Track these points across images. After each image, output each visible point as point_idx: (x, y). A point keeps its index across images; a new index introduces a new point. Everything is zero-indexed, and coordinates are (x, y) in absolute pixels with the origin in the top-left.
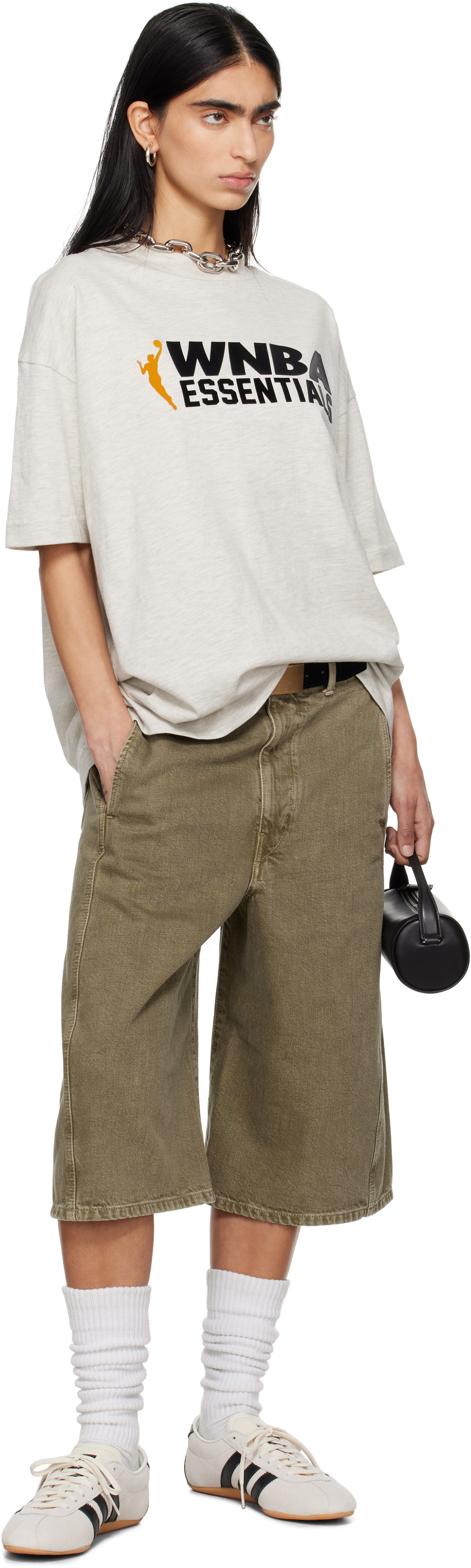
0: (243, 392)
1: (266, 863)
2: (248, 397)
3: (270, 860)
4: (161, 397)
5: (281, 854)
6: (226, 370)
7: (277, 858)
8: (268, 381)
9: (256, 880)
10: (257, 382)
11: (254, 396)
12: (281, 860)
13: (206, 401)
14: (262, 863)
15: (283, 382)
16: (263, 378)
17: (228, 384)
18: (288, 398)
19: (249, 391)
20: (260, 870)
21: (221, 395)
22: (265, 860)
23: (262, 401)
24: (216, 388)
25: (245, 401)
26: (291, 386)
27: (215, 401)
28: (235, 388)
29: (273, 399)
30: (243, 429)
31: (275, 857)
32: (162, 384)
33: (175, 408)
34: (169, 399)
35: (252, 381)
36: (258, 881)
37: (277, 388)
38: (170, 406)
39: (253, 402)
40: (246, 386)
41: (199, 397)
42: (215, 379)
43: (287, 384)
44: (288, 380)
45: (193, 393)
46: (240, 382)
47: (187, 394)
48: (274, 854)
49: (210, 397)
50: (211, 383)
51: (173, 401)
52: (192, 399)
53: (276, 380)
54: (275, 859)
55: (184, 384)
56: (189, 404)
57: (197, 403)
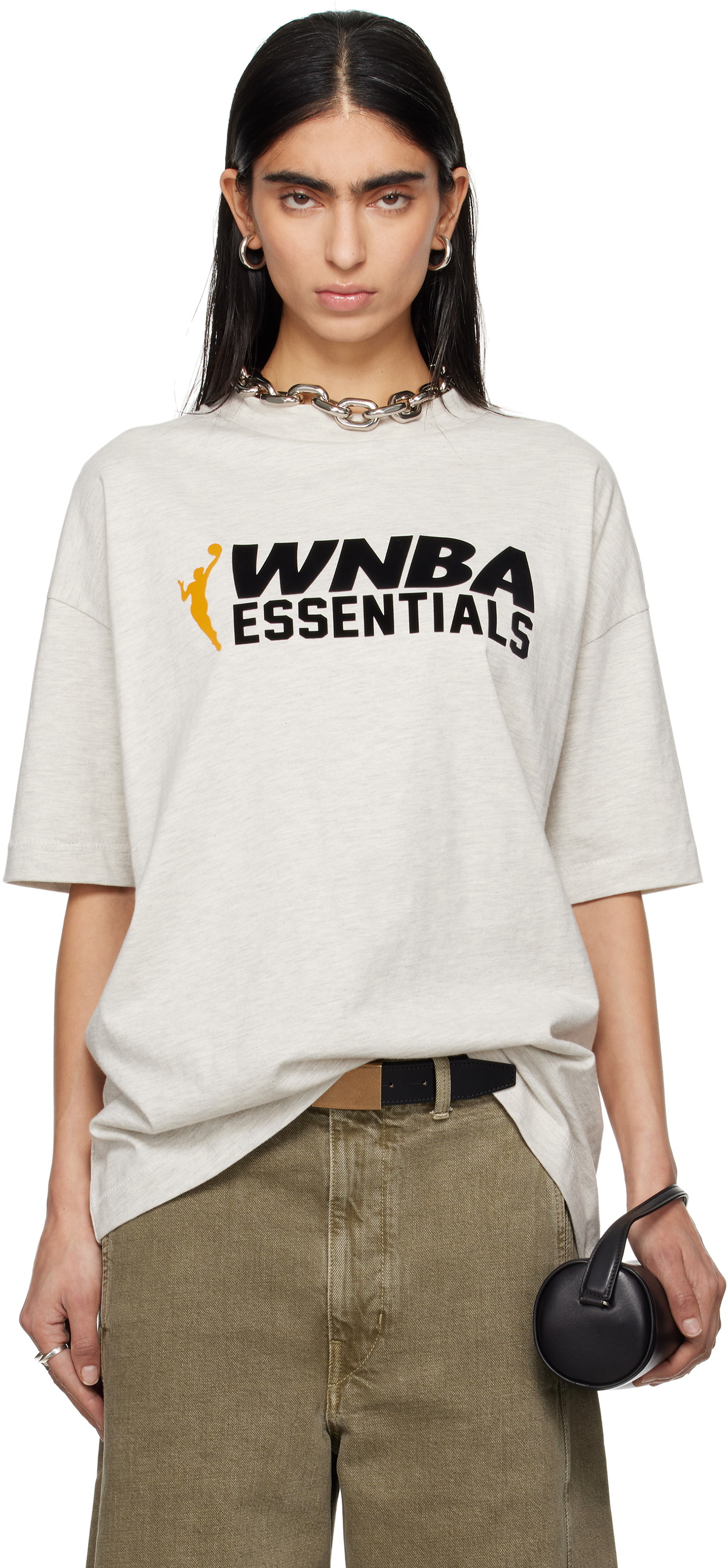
0: (340, 618)
1: (348, 1385)
2: (347, 626)
3: (354, 1382)
4: (201, 632)
5: (373, 1372)
6: (322, 585)
7: (367, 1379)
8: (388, 599)
9: (333, 1412)
10: (369, 601)
11: (359, 624)
12: (375, 1381)
13: (270, 635)
14: (342, 1385)
15: (413, 600)
16: (379, 595)
17: (316, 607)
18: (414, 627)
19: (351, 617)
20: (339, 1397)
21: (298, 624)
22: (346, 1382)
23: (369, 632)
24: (293, 613)
25: (339, 632)
27: (288, 633)
28: (328, 613)
30: (330, 677)
31: (363, 1377)
32: (208, 613)
33: (218, 647)
34: (212, 634)
35: (360, 601)
36: (337, 1413)
37: (401, 610)
38: (214, 646)
39: (354, 633)
40: (347, 609)
41: (261, 626)
42: (295, 599)
43: (420, 602)
44: (423, 596)
45: (252, 622)
46: (338, 603)
47: (240, 623)
48: (361, 1372)
49: (279, 628)
50: (287, 605)
51: (219, 638)
52: (248, 631)
53: (402, 597)
54: (363, 1381)
55: (238, 610)
56: (240, 639)
57: (255, 639)
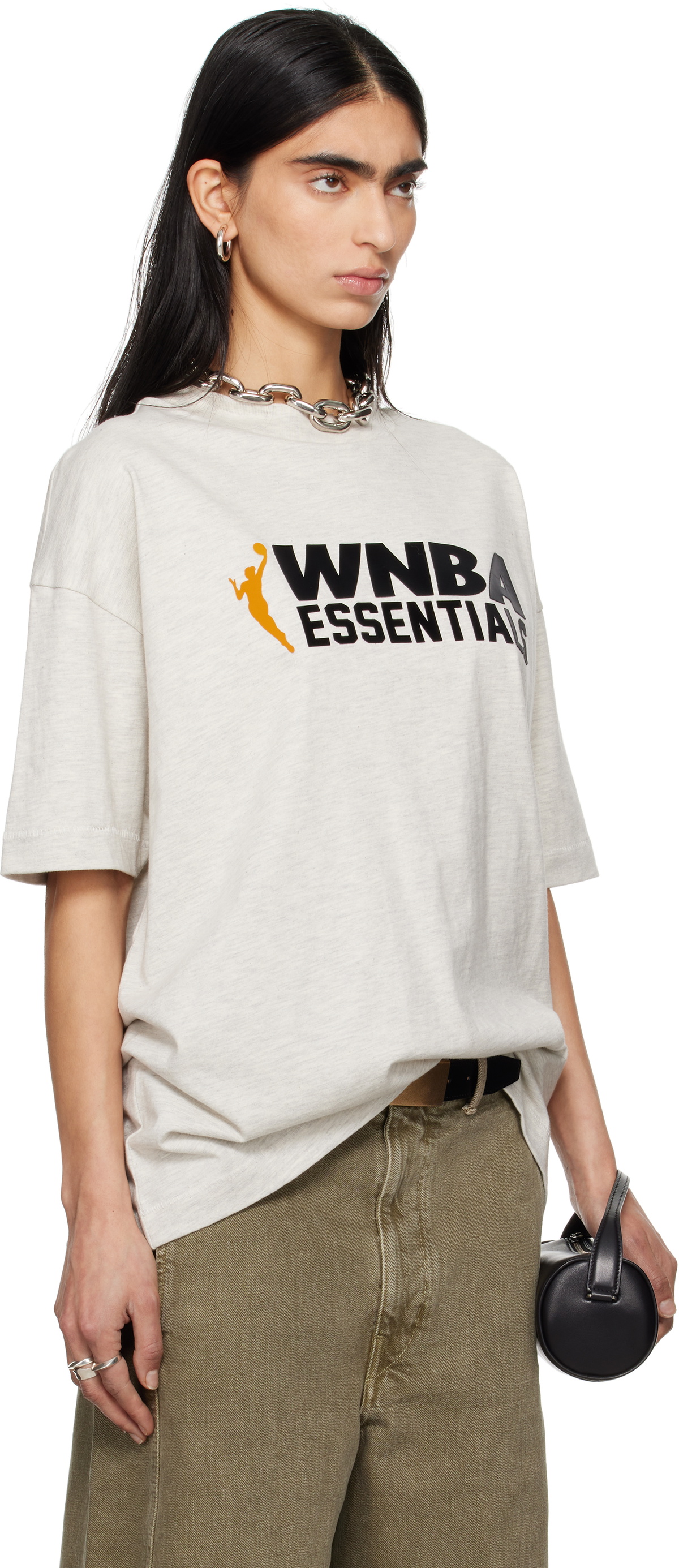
0: (392, 624)
1: (385, 1380)
2: (400, 631)
3: (391, 1376)
4: (269, 634)
5: (409, 1365)
6: (365, 590)
7: (403, 1372)
8: (428, 605)
9: (369, 1405)
10: (412, 607)
11: (406, 630)
12: (410, 1374)
13: (338, 637)
14: (378, 1380)
15: (451, 607)
16: (420, 601)
17: (369, 611)
18: (458, 636)
19: (400, 623)
20: (376, 1391)
21: (360, 629)
22: (383, 1376)
23: (420, 639)
24: (351, 616)
25: (395, 639)
26: (462, 614)
27: (352, 638)
28: (379, 617)
29: (436, 636)
30: (393, 682)
31: (399, 1371)
32: (270, 614)
33: (291, 649)
34: (281, 637)
35: (405, 606)
36: (371, 1407)
37: (442, 616)
38: (284, 648)
39: (406, 639)
40: (395, 614)
41: (328, 631)
42: (350, 603)
43: (456, 610)
44: (458, 604)
45: (319, 624)
46: (387, 608)
47: (309, 627)
48: (397, 1365)
49: (344, 632)
50: (345, 609)
51: (288, 639)
52: (318, 634)
53: (441, 604)
54: (399, 1374)
55: (303, 612)
56: (313, 642)
57: (325, 642)
